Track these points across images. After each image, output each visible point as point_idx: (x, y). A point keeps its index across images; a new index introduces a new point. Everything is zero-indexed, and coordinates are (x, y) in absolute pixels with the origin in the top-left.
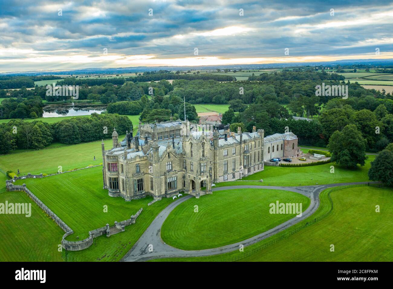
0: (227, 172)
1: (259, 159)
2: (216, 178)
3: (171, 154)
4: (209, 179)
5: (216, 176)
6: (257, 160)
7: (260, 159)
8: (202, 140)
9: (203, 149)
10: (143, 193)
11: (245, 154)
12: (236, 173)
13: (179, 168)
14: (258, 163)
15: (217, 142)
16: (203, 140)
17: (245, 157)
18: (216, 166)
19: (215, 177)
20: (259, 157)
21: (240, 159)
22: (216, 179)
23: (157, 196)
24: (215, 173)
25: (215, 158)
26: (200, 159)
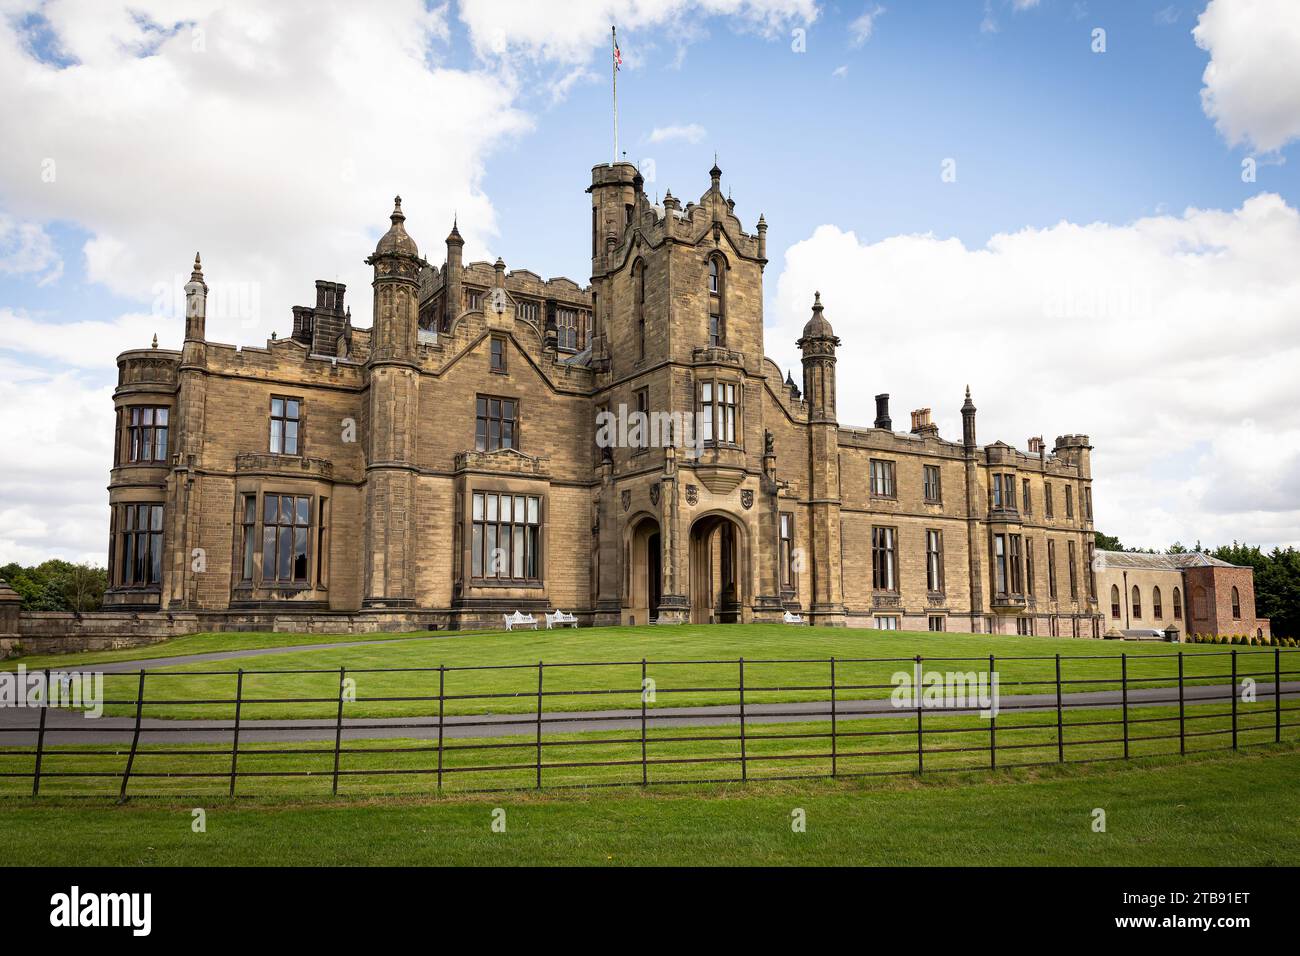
0: (896, 599)
1: (1074, 589)
2: (822, 598)
3: (511, 348)
4: (761, 516)
5: (821, 585)
6: (1063, 591)
7: (1082, 590)
8: (710, 236)
9: (715, 301)
10: (299, 597)
11: (997, 529)
12: (949, 620)
13: (569, 464)
14: (1074, 608)
15: (827, 378)
16: (717, 239)
17: (999, 542)
18: (823, 524)
19: (814, 592)
20: (1073, 575)
21: (970, 542)
22: (823, 605)
23: (378, 600)
24: (820, 569)
25: (817, 469)
26: (696, 352)
